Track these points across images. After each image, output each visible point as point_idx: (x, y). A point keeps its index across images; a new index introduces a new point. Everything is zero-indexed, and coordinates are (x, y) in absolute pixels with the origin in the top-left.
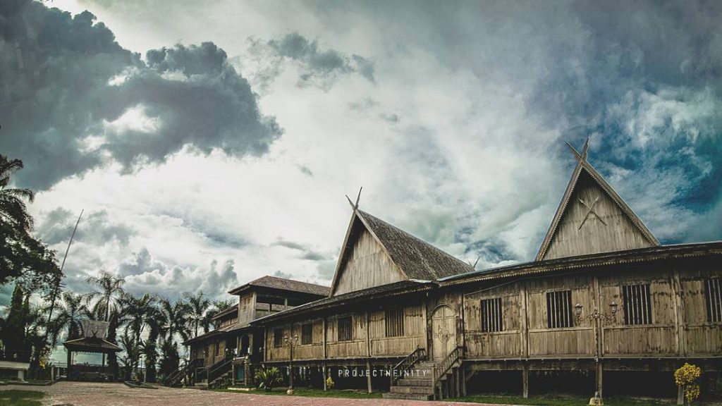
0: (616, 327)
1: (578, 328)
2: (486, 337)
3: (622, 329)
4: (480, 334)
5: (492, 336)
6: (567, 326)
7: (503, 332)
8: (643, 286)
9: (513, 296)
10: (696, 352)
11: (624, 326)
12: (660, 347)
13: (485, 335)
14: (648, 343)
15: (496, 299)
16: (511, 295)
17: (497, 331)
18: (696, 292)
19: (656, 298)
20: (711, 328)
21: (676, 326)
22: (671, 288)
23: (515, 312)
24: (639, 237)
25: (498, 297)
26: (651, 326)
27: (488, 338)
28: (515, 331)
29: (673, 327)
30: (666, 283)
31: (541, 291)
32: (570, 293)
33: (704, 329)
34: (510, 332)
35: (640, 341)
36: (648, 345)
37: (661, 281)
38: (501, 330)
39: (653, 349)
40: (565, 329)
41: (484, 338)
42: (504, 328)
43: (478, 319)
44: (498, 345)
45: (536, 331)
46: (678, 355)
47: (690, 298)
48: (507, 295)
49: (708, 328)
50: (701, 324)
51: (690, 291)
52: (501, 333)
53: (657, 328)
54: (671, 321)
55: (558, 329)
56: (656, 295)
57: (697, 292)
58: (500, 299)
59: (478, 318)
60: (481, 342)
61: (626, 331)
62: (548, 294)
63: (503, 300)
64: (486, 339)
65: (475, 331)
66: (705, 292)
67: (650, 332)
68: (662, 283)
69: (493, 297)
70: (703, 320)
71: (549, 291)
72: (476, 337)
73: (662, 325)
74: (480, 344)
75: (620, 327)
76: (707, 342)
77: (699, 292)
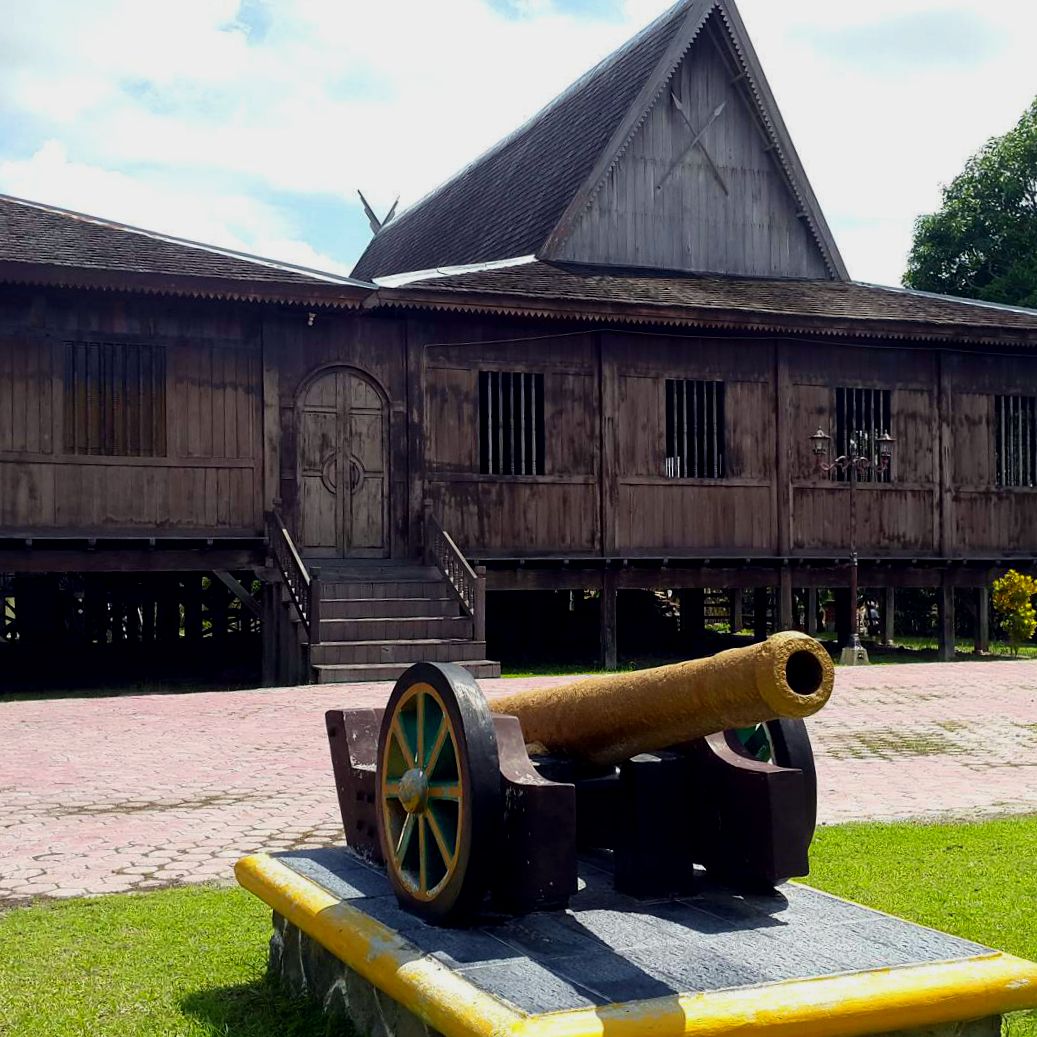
0: (818, 486)
1: (736, 482)
2: (494, 490)
3: (831, 491)
4: (475, 477)
5: (513, 486)
6: (711, 475)
7: (547, 479)
8: (877, 393)
9: (577, 374)
10: (972, 547)
11: (836, 484)
12: (904, 537)
13: (493, 482)
14: (881, 525)
15: (528, 377)
16: (572, 370)
17: (529, 471)
18: (977, 418)
19: (902, 425)
20: (1000, 498)
21: (937, 489)
22: (931, 405)
23: (581, 424)
24: (801, 248)
25: (536, 371)
26: (889, 486)
27: (500, 494)
28: (580, 479)
29: (931, 492)
30: (922, 391)
31: (653, 373)
32: (721, 387)
33: (988, 499)
34: (566, 479)
35: (866, 521)
36: (881, 529)
37: (914, 386)
38: (541, 471)
39: (891, 539)
40: (707, 481)
41: (487, 492)
42: (548, 466)
43: (470, 431)
44: (531, 516)
45: (635, 481)
46: (940, 554)
47: (964, 431)
48: (559, 368)
49: (994, 499)
50: (982, 488)
51: (966, 416)
52: (541, 479)
53: (900, 491)
54: (927, 477)
55: (691, 481)
56: (902, 418)
57: (980, 418)
58: (540, 379)
59: (467, 429)
60: (478, 502)
61: (838, 495)
62: (669, 383)
63: (548, 383)
64: (494, 496)
65: (459, 468)
66: (994, 422)
67: (886, 501)
68: (915, 391)
69: (520, 369)
70: (985, 481)
71: (673, 375)
72: (459, 486)
73: (908, 485)
74: (474, 509)
75: (828, 484)
76: (993, 527)
77: (984, 420)
